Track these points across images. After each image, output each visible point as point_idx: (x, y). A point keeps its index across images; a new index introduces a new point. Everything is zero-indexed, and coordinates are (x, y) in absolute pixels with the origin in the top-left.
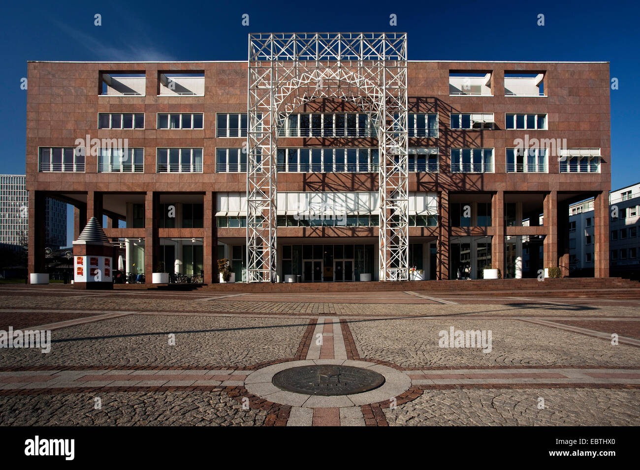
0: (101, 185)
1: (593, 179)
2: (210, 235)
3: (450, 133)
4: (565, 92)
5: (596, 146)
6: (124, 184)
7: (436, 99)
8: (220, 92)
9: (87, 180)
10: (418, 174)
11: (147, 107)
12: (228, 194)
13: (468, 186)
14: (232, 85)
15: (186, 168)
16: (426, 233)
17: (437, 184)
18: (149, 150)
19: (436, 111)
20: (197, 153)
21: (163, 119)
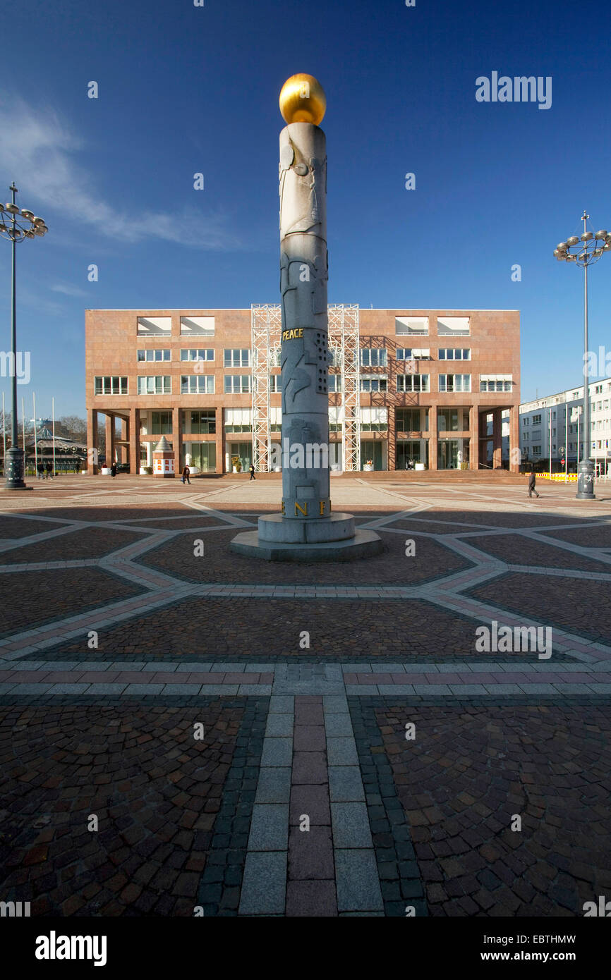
0: (141, 404)
1: (507, 397)
2: (221, 438)
3: (394, 362)
4: (485, 332)
5: (509, 372)
6: (157, 403)
7: (385, 337)
8: (226, 333)
9: (130, 400)
10: (371, 394)
11: (173, 345)
12: (233, 408)
13: (407, 401)
14: (235, 327)
15: (202, 390)
16: (378, 436)
17: (385, 401)
18: (175, 377)
19: (385, 346)
20: (210, 378)
21: (184, 353)
